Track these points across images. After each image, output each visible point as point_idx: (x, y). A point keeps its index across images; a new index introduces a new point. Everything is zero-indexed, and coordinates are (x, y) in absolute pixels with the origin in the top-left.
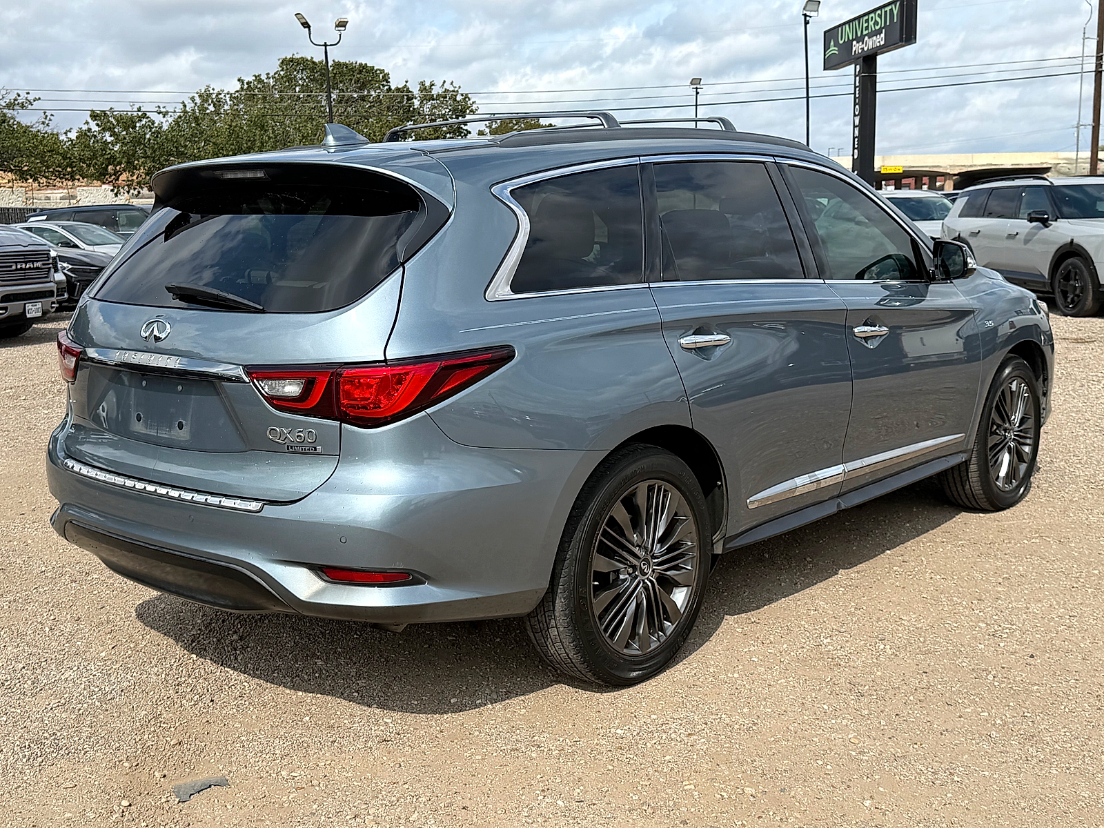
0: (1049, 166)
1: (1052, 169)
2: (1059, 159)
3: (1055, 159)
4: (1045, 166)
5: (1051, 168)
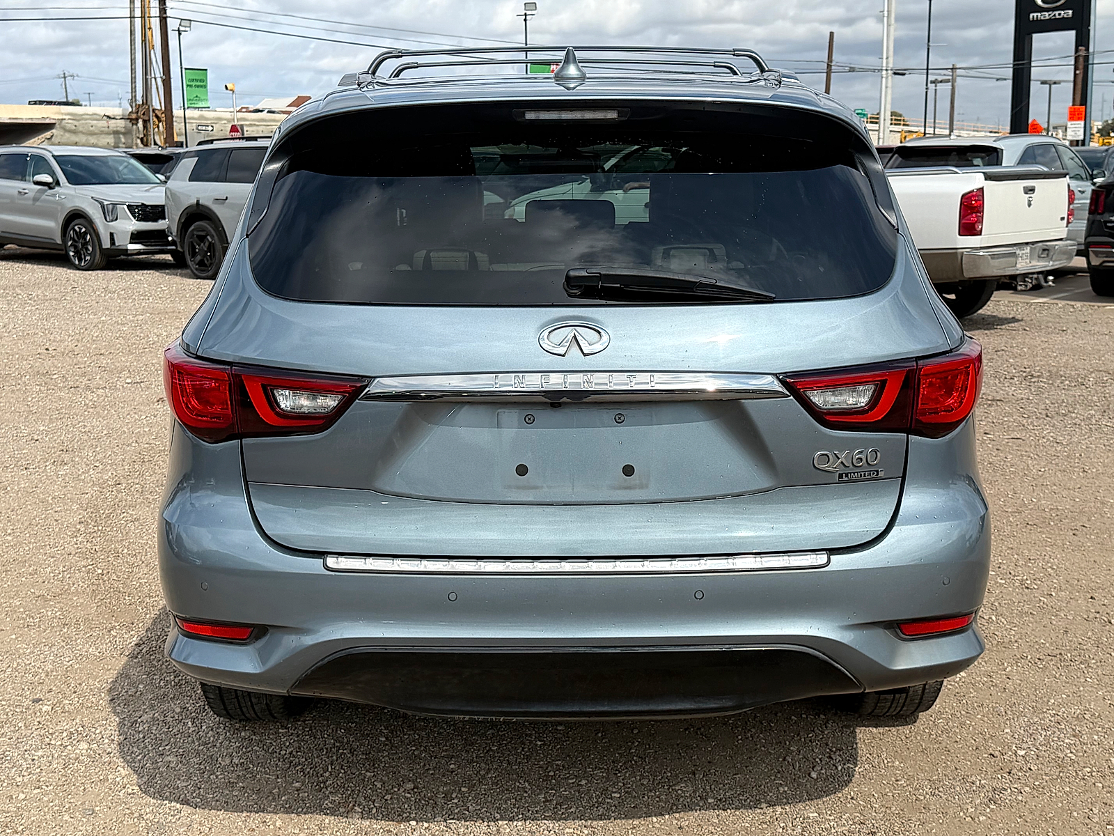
0: (54, 122)
1: (57, 125)
2: (62, 114)
3: (58, 113)
4: (47, 121)
5: (55, 124)
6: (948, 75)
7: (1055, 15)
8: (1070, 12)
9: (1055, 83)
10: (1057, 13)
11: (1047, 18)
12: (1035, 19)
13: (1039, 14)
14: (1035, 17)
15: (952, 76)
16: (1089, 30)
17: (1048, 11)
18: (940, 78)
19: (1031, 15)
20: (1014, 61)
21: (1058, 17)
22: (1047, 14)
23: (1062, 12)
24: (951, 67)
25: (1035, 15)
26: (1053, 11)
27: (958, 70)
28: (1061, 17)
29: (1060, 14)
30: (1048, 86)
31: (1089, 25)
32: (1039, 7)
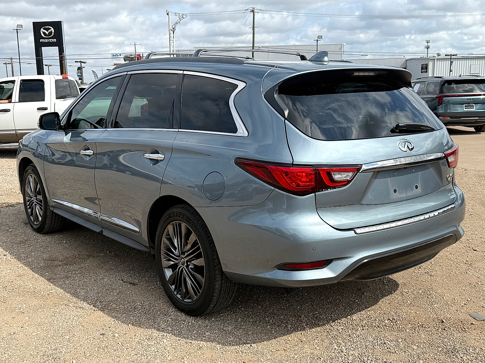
6: (10, 61)
7: (50, 41)
8: (55, 40)
9: (50, 66)
10: (50, 40)
11: (47, 41)
12: (42, 42)
13: (44, 40)
14: (42, 41)
15: (11, 61)
16: (63, 47)
17: (47, 39)
18: (7, 62)
19: (41, 40)
20: (36, 57)
21: (51, 41)
22: (47, 40)
23: (52, 40)
24: (10, 58)
25: (42, 40)
26: (49, 39)
27: (13, 59)
28: (52, 41)
29: (51, 40)
30: (48, 67)
31: (63, 45)
32: (43, 37)
